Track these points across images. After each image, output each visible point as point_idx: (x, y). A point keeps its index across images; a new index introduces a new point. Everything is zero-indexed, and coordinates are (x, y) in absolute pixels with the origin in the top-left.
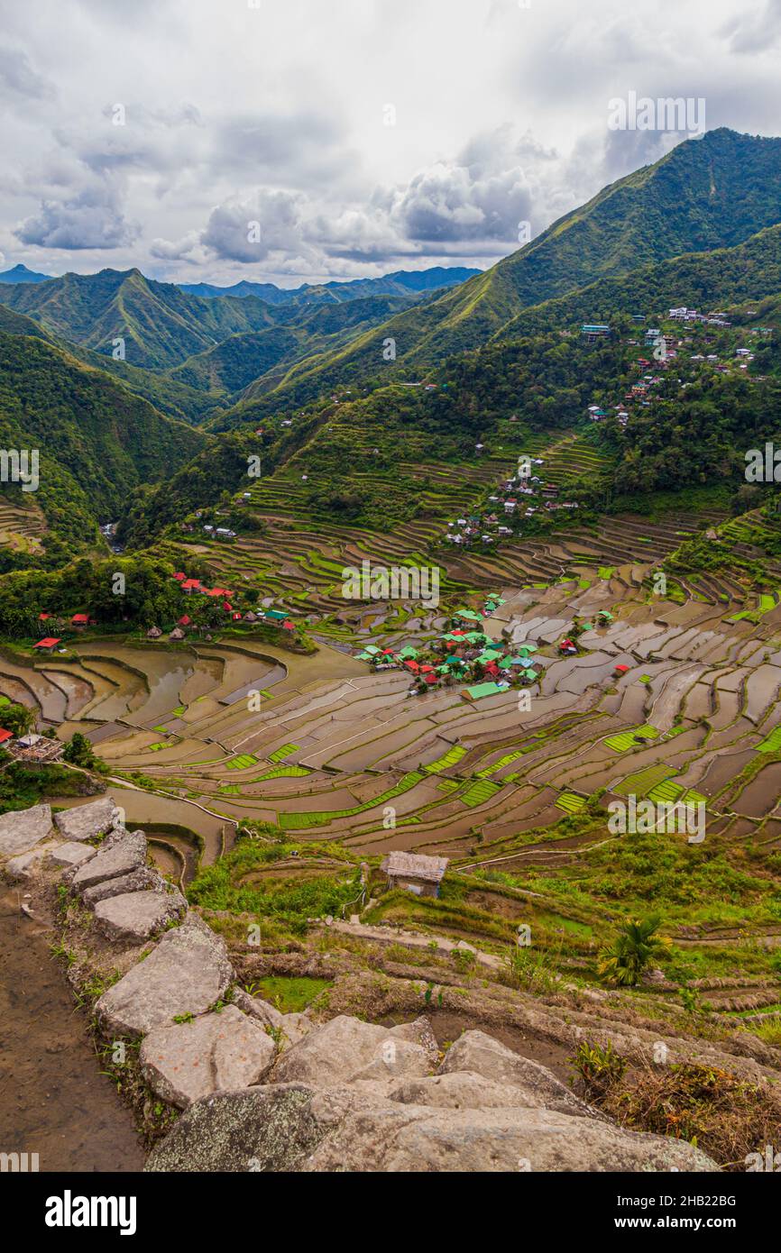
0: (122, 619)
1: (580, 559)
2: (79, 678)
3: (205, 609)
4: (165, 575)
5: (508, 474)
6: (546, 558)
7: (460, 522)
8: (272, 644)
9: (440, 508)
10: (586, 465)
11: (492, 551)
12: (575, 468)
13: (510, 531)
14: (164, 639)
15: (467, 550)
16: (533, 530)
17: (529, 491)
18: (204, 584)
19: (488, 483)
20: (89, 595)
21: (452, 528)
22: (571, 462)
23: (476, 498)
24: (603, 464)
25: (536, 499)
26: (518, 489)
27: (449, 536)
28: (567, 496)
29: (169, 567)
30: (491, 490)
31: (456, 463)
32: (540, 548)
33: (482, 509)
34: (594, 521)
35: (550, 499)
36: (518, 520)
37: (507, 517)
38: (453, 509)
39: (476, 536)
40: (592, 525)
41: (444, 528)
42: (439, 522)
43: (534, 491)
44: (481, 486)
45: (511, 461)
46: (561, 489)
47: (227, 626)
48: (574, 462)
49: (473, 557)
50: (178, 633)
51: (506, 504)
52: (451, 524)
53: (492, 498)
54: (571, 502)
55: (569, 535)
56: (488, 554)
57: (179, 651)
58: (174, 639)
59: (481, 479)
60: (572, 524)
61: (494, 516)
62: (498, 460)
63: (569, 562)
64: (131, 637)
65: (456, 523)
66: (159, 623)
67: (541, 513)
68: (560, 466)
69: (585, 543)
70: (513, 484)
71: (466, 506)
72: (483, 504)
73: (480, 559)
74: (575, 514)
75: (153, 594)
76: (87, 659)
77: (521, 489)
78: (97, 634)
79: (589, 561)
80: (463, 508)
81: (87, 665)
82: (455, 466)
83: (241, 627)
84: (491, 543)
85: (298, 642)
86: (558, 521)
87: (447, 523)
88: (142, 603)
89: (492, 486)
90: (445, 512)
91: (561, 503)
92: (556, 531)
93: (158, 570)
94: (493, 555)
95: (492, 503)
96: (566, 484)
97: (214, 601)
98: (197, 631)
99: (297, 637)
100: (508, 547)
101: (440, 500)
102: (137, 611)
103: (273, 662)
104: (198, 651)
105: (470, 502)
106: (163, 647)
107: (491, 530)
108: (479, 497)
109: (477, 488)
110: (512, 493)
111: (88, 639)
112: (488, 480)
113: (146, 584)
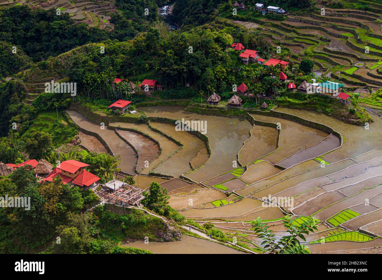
0: (184, 85)
2: (146, 137)
3: (261, 78)
4: (224, 46)
8: (326, 113)
14: (222, 105)
18: (260, 54)
20: (155, 61)
29: (229, 39)
47: (282, 95)
50: (235, 99)
57: (236, 116)
58: (232, 105)
64: (192, 103)
66: (219, 92)
75: (214, 63)
76: (154, 120)
78: (162, 98)
81: (154, 125)
83: (295, 96)
85: (352, 112)
88: (203, 70)
93: (218, 40)
97: (270, 71)
98: (253, 99)
99: (351, 107)
102: (199, 78)
103: (328, 131)
104: (255, 117)
106: (221, 113)
111: (154, 102)
113: (207, 53)
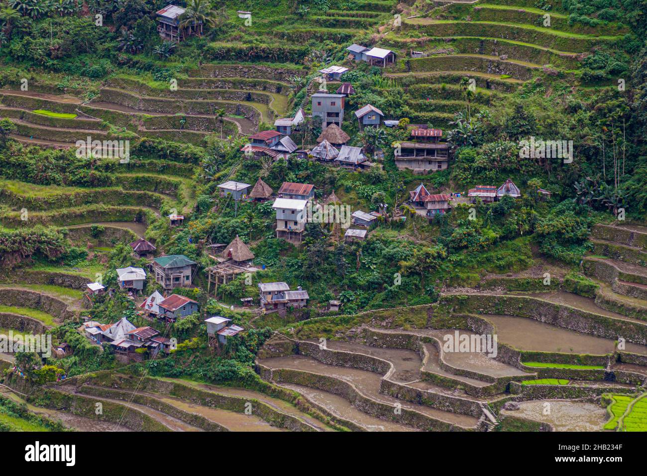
1: (543, 374)
5: (277, 102)
6: (429, 378)
7: (124, 274)
9: (51, 231)
10: (534, 55)
11: (244, 370)
12: (498, 68)
13: (300, 294)
15: (155, 370)
16: (374, 287)
17: (354, 154)
19: (209, 137)
21: (100, 298)
22: (483, 47)
23: (172, 190)
24: (590, 46)
25: (376, 180)
26: (314, 151)
27: (92, 327)
28: (480, 161)
30: (222, 160)
31: (95, 76)
32: (407, 345)
33: (198, 226)
34: (579, 242)
35: (427, 178)
36: (324, 256)
37: (285, 249)
38: (97, 234)
39: (184, 320)
40: (571, 254)
41: (71, 301)
42: (51, 281)
43: (369, 150)
44: (189, 148)
45: (282, 56)
46: (460, 141)
48: (497, 48)
49: (179, 392)
51: (280, 203)
52: (96, 286)
53: (230, 185)
54: (496, 182)
55: (499, 293)
56: (230, 379)
59: (187, 123)
60: (504, 254)
61: (240, 249)
62: (240, 55)
63: (507, 387)
65: (111, 282)
67: (400, 226)
68: (448, 63)
69: (555, 318)
70: (297, 134)
71: (140, 219)
72: (200, 209)
73: (204, 400)
74: (512, 221)
77: (324, 149)
79: (573, 376)
80: (131, 229)
82: (94, 86)
84: (237, 342)
86: (457, 247)
87: (79, 284)
89: (226, 144)
90: (70, 246)
91: (462, 187)
92: (455, 281)
94: (246, 383)
95: (229, 203)
96: (472, 124)
100: (297, 351)
101: (49, 205)
105: (156, 204)
107: (232, 297)
108: (185, 186)
109: (176, 156)
110: (293, 166)
112: (210, 126)
